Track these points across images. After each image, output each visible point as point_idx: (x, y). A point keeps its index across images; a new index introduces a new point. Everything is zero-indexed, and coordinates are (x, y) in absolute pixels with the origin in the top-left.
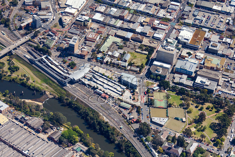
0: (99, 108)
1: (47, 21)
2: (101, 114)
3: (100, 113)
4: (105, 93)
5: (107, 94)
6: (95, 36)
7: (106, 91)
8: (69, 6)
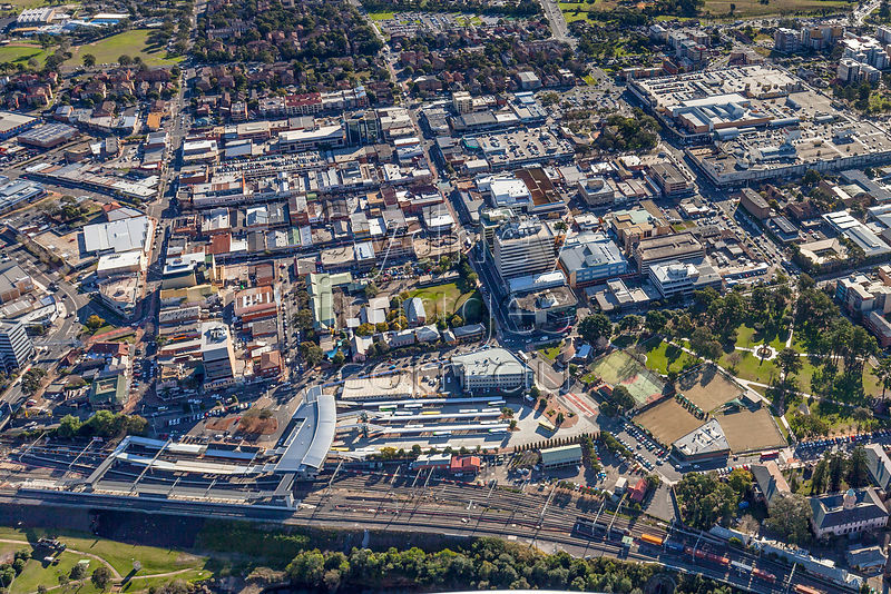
0: (481, 519)
1: (49, 325)
2: (510, 537)
3: (502, 538)
4: (455, 454)
5: (464, 452)
6: (264, 296)
7: (455, 445)
8: (102, 253)
